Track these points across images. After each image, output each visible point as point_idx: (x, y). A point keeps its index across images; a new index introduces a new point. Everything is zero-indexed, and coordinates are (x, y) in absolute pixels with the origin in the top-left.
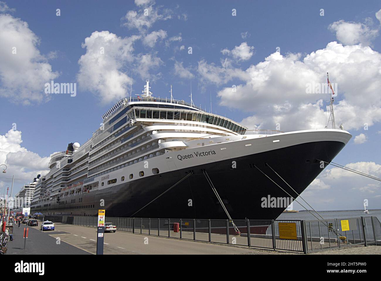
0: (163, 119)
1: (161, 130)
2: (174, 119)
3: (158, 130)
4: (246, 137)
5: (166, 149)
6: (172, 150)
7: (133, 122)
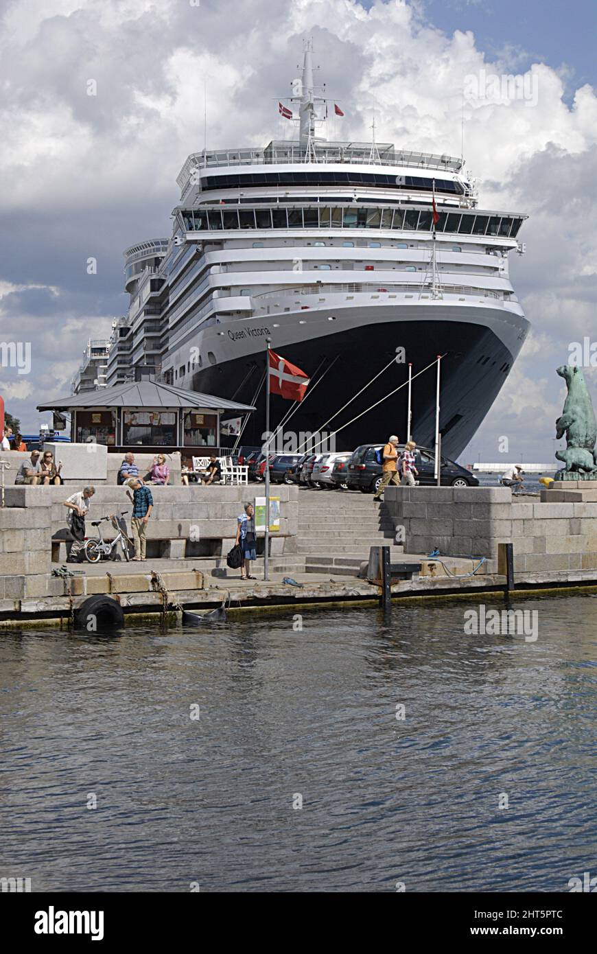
0: (248, 228)
1: (230, 263)
2: (274, 227)
3: (224, 264)
4: (324, 300)
5: (218, 315)
6: (232, 315)
7: (181, 240)
